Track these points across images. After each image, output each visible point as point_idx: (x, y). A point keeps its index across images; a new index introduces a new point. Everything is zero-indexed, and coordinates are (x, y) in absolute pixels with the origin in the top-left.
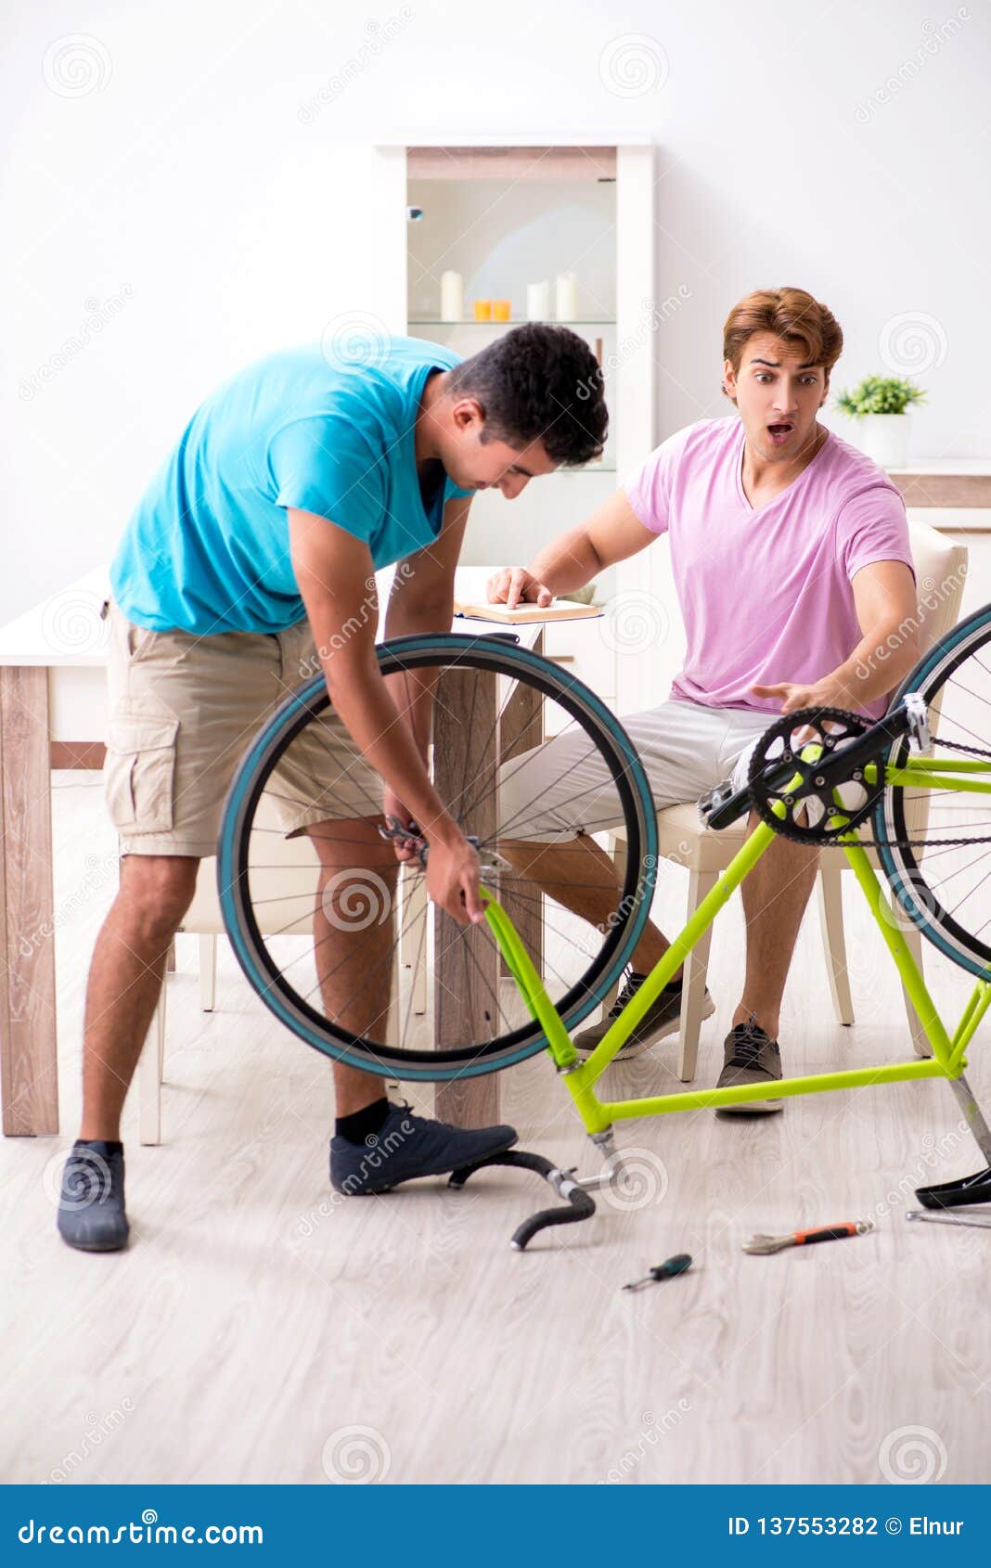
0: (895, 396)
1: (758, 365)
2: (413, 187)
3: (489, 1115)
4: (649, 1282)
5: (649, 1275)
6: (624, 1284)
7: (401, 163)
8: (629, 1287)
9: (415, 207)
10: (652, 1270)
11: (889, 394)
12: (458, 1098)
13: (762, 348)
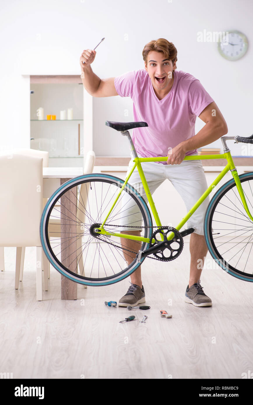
1: (151, 62)
2: (32, 86)
3: (75, 292)
4: (125, 322)
5: (125, 320)
7: (28, 80)
8: (121, 322)
9: (32, 91)
10: (126, 319)
12: (67, 288)
13: (152, 56)
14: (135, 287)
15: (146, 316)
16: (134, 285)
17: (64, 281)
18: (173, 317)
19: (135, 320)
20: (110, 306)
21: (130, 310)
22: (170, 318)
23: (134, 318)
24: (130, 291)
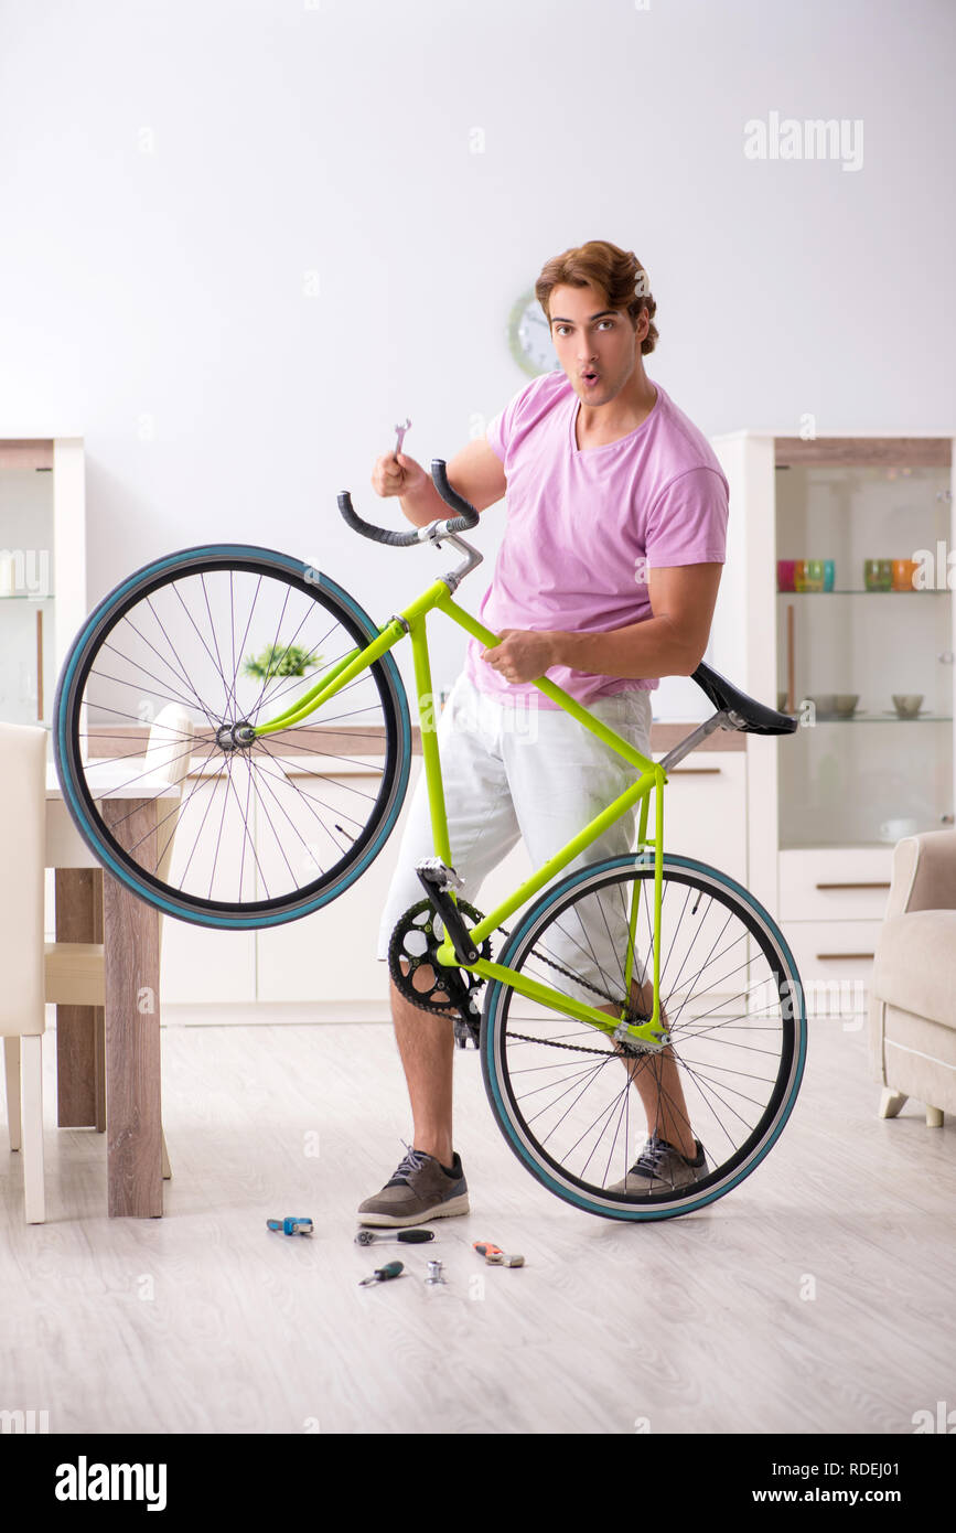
0: (298, 660)
1: (557, 323)
3: (156, 1191)
4: (374, 1282)
5: (374, 1275)
6: (360, 1281)
8: (364, 1283)
10: (376, 1272)
11: (293, 658)
12: (129, 1177)
14: (419, 1159)
15: (435, 1263)
16: (415, 1152)
17: (119, 1153)
18: (526, 1263)
19: (402, 1277)
20: (290, 1234)
21: (367, 1244)
22: (517, 1265)
23: (401, 1270)
24: (402, 1173)
